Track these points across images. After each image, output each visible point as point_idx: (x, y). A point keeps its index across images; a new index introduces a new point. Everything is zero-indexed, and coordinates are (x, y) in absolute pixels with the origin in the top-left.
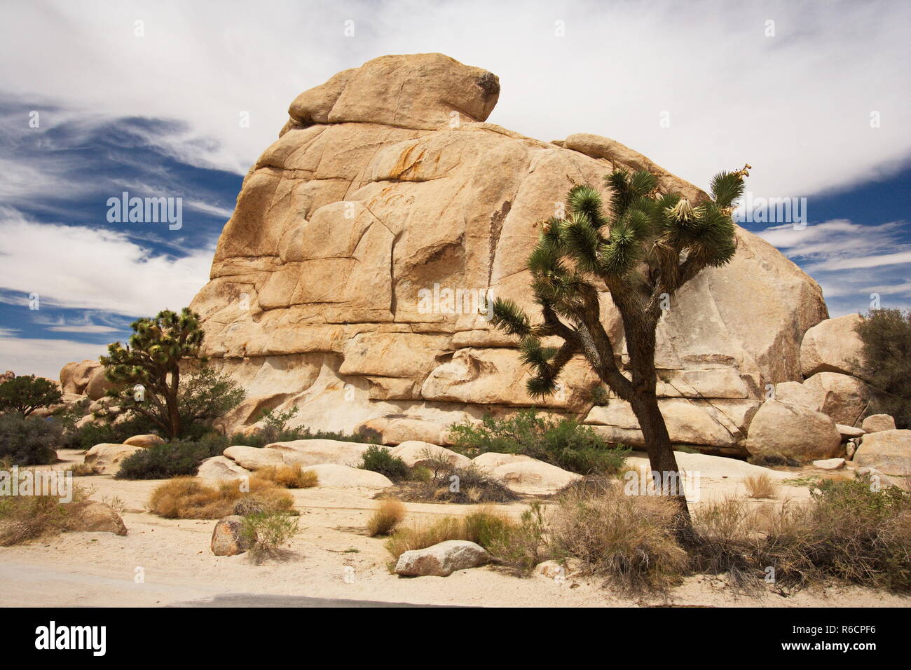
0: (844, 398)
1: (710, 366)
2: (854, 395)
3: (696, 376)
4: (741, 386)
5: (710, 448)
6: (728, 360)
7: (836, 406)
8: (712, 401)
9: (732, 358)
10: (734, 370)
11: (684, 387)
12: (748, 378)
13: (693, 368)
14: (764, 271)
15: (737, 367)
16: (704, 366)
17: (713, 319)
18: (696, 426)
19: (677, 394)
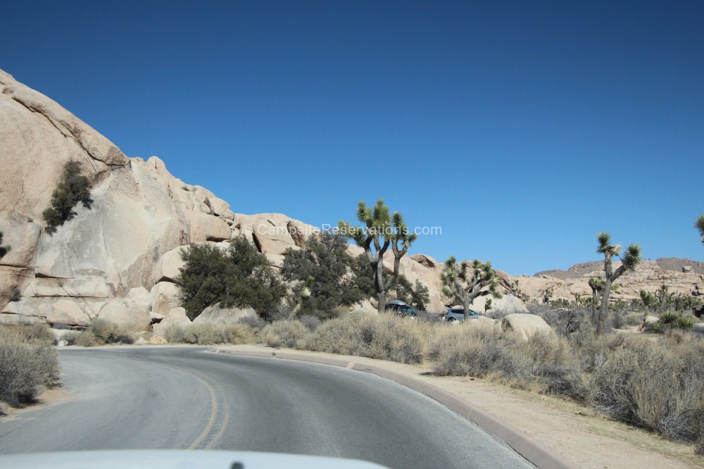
0: (170, 297)
1: (90, 276)
2: (175, 296)
3: (80, 283)
4: (105, 290)
5: (77, 327)
6: (101, 273)
7: (163, 303)
8: (86, 298)
9: (103, 272)
10: (103, 279)
11: (70, 289)
12: (111, 285)
13: (79, 277)
14: (145, 211)
15: (106, 278)
16: (86, 276)
17: (99, 245)
18: (70, 314)
19: (66, 294)
